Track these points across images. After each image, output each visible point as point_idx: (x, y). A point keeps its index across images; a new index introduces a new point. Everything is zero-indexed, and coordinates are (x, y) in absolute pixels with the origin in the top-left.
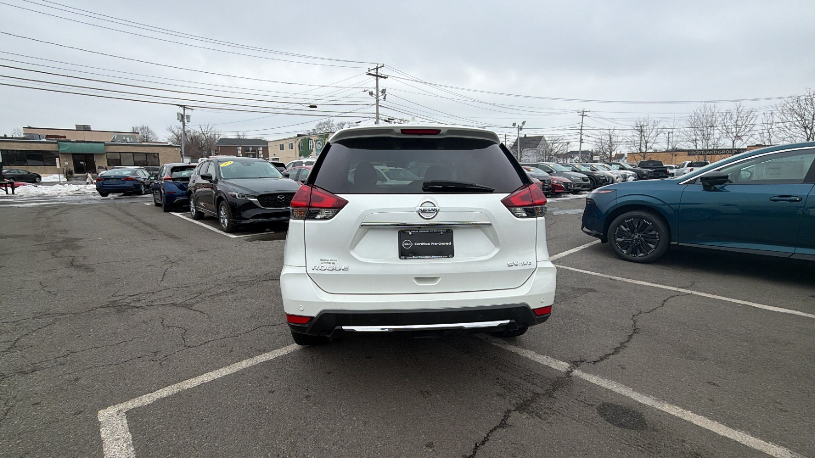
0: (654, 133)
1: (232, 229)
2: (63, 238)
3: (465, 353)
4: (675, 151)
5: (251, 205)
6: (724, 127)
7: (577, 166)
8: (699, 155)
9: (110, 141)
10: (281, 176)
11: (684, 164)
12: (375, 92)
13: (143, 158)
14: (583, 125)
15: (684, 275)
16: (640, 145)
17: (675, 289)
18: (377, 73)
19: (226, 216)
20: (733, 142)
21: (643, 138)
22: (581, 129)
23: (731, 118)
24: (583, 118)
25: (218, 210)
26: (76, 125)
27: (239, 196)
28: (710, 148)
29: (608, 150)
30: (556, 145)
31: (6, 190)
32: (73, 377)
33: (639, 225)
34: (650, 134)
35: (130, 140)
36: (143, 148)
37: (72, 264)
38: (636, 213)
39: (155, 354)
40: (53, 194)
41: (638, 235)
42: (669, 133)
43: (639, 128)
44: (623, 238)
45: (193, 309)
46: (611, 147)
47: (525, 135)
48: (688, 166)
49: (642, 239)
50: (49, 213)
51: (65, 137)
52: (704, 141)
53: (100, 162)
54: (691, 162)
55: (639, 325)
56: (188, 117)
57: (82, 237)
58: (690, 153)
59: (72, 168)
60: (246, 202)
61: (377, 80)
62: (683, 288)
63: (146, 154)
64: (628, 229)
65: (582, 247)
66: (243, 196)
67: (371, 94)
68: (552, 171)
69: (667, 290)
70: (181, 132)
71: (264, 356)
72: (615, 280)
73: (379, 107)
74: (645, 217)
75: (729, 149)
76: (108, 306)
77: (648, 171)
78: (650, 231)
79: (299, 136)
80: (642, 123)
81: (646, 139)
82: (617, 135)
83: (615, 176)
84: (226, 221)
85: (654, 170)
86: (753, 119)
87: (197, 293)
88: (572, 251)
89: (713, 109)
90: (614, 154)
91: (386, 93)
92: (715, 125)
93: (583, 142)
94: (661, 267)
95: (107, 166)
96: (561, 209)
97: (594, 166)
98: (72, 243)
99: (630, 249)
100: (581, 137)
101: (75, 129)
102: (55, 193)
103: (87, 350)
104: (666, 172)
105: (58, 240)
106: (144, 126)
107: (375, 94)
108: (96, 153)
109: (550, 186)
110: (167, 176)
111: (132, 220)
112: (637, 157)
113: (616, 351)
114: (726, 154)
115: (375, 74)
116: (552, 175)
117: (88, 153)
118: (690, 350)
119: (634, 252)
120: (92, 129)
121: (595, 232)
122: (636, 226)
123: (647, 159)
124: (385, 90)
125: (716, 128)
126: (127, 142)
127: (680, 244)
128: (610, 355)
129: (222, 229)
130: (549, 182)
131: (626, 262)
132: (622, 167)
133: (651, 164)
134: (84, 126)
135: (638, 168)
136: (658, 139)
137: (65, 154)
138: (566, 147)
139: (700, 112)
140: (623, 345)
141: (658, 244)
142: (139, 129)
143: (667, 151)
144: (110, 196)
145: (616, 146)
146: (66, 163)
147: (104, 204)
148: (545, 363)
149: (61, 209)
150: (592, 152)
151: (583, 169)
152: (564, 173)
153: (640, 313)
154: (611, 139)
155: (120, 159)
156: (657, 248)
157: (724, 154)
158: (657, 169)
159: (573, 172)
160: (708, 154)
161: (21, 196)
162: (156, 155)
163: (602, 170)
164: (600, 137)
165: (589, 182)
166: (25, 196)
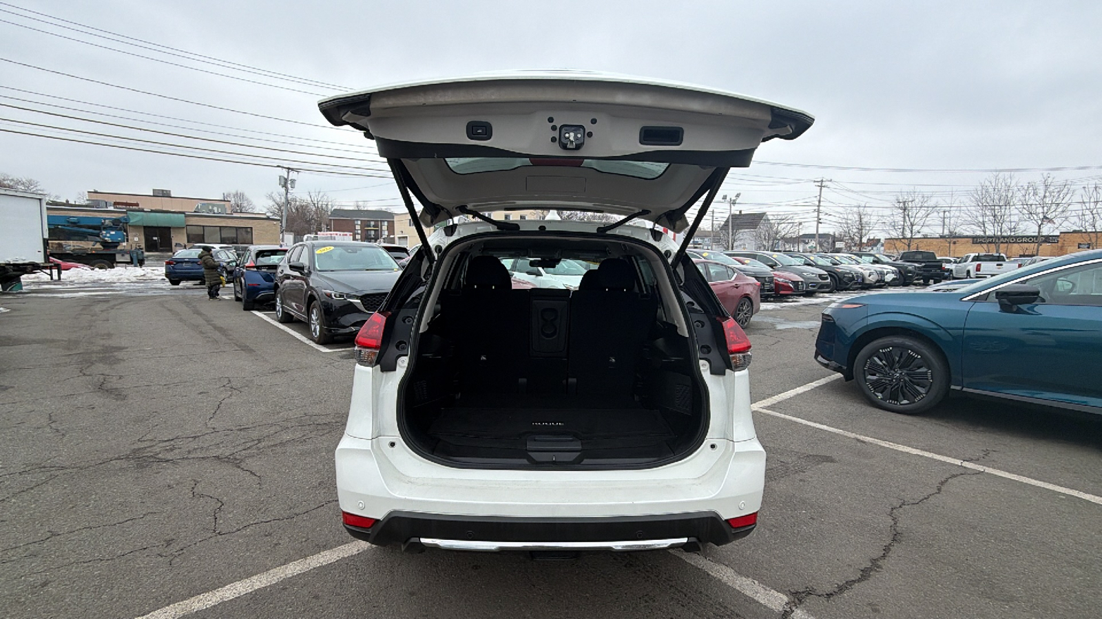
0: (922, 212)
1: (324, 341)
2: (103, 346)
3: (626, 566)
4: (953, 238)
5: (351, 308)
6: (1025, 206)
7: (812, 258)
8: (989, 243)
9: (193, 211)
10: (397, 267)
11: (968, 257)
13: (232, 234)
14: (822, 199)
15: (972, 438)
16: (904, 229)
17: (958, 462)
19: (318, 321)
20: (1040, 226)
21: (907, 218)
22: (819, 206)
23: (1035, 194)
24: (821, 189)
25: (309, 313)
26: (154, 190)
27: (335, 296)
28: (1004, 234)
29: (857, 234)
30: (783, 225)
31: (51, 275)
32: (40, 579)
33: (901, 357)
34: (918, 215)
35: (218, 210)
36: (233, 220)
37: (102, 388)
38: (898, 340)
39: (169, 543)
40: (111, 280)
41: (900, 372)
42: (944, 212)
43: (901, 205)
44: (877, 375)
45: (242, 467)
46: (861, 230)
47: (740, 212)
48: (973, 260)
49: (906, 378)
50: (97, 308)
51: (137, 205)
52: (996, 224)
53: (178, 238)
54: (977, 254)
55: (901, 526)
56: (293, 181)
57: (126, 346)
58: (976, 240)
59: (143, 246)
60: (346, 303)
62: (970, 460)
63: (237, 228)
64: (884, 362)
65: (814, 384)
66: (341, 296)
68: (776, 265)
69: (944, 463)
70: (283, 200)
71: (323, 557)
72: (864, 442)
74: (910, 346)
75: (1033, 237)
76: (127, 458)
77: (915, 267)
78: (919, 368)
80: (906, 198)
81: (912, 220)
82: (870, 213)
83: (866, 273)
84: (318, 327)
85: (923, 264)
86: (1069, 196)
87: (253, 440)
88: (800, 390)
89: (1009, 180)
90: (864, 240)
92: (1012, 204)
93: (821, 223)
94: (934, 421)
95: (186, 244)
96: (787, 320)
97: (837, 258)
98: (111, 354)
99: (887, 392)
100: (818, 215)
101: (152, 194)
102: (115, 278)
103: (76, 532)
104: (940, 267)
105: (95, 348)
106: (239, 192)
108: (173, 226)
109: (772, 285)
110: (251, 263)
111: (200, 321)
112: (898, 244)
113: (865, 574)
114: (1028, 242)
116: (775, 270)
117: (164, 225)
118: (985, 579)
119: (894, 397)
120: (172, 196)
121: (833, 363)
122: (897, 359)
123: (913, 249)
125: (1014, 207)
126: (214, 213)
127: (965, 389)
128: (854, 581)
129: (312, 339)
130: (771, 279)
131: (881, 412)
132: (876, 259)
133: (920, 257)
134: (163, 191)
135: (900, 262)
136: (929, 221)
137: (135, 227)
138: (797, 228)
139: (989, 184)
140: (875, 564)
141: (930, 388)
142: (232, 196)
143: (942, 237)
144: (182, 284)
145: (868, 228)
146: (136, 239)
147: (171, 296)
148: (748, 593)
149: (112, 303)
150: (834, 236)
151: (821, 262)
152: (793, 268)
153: (903, 504)
154: (861, 219)
155: (204, 235)
156: (929, 393)
157: (1025, 242)
158: (927, 263)
159: (806, 266)
160: (1002, 242)
161: (71, 282)
162: (249, 230)
163: (848, 264)
164: (846, 216)
165: (829, 280)
166: (76, 282)
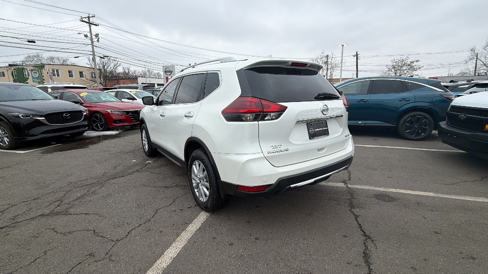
12: (89, 35)
18: (89, 20)
27: (22, 116)
60: (33, 120)
61: (90, 27)
66: (27, 116)
67: (86, 36)
73: (94, 47)
79: (10, 65)
91: (99, 37)
107: (90, 37)
115: (88, 21)
124: (98, 34)
